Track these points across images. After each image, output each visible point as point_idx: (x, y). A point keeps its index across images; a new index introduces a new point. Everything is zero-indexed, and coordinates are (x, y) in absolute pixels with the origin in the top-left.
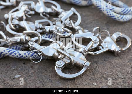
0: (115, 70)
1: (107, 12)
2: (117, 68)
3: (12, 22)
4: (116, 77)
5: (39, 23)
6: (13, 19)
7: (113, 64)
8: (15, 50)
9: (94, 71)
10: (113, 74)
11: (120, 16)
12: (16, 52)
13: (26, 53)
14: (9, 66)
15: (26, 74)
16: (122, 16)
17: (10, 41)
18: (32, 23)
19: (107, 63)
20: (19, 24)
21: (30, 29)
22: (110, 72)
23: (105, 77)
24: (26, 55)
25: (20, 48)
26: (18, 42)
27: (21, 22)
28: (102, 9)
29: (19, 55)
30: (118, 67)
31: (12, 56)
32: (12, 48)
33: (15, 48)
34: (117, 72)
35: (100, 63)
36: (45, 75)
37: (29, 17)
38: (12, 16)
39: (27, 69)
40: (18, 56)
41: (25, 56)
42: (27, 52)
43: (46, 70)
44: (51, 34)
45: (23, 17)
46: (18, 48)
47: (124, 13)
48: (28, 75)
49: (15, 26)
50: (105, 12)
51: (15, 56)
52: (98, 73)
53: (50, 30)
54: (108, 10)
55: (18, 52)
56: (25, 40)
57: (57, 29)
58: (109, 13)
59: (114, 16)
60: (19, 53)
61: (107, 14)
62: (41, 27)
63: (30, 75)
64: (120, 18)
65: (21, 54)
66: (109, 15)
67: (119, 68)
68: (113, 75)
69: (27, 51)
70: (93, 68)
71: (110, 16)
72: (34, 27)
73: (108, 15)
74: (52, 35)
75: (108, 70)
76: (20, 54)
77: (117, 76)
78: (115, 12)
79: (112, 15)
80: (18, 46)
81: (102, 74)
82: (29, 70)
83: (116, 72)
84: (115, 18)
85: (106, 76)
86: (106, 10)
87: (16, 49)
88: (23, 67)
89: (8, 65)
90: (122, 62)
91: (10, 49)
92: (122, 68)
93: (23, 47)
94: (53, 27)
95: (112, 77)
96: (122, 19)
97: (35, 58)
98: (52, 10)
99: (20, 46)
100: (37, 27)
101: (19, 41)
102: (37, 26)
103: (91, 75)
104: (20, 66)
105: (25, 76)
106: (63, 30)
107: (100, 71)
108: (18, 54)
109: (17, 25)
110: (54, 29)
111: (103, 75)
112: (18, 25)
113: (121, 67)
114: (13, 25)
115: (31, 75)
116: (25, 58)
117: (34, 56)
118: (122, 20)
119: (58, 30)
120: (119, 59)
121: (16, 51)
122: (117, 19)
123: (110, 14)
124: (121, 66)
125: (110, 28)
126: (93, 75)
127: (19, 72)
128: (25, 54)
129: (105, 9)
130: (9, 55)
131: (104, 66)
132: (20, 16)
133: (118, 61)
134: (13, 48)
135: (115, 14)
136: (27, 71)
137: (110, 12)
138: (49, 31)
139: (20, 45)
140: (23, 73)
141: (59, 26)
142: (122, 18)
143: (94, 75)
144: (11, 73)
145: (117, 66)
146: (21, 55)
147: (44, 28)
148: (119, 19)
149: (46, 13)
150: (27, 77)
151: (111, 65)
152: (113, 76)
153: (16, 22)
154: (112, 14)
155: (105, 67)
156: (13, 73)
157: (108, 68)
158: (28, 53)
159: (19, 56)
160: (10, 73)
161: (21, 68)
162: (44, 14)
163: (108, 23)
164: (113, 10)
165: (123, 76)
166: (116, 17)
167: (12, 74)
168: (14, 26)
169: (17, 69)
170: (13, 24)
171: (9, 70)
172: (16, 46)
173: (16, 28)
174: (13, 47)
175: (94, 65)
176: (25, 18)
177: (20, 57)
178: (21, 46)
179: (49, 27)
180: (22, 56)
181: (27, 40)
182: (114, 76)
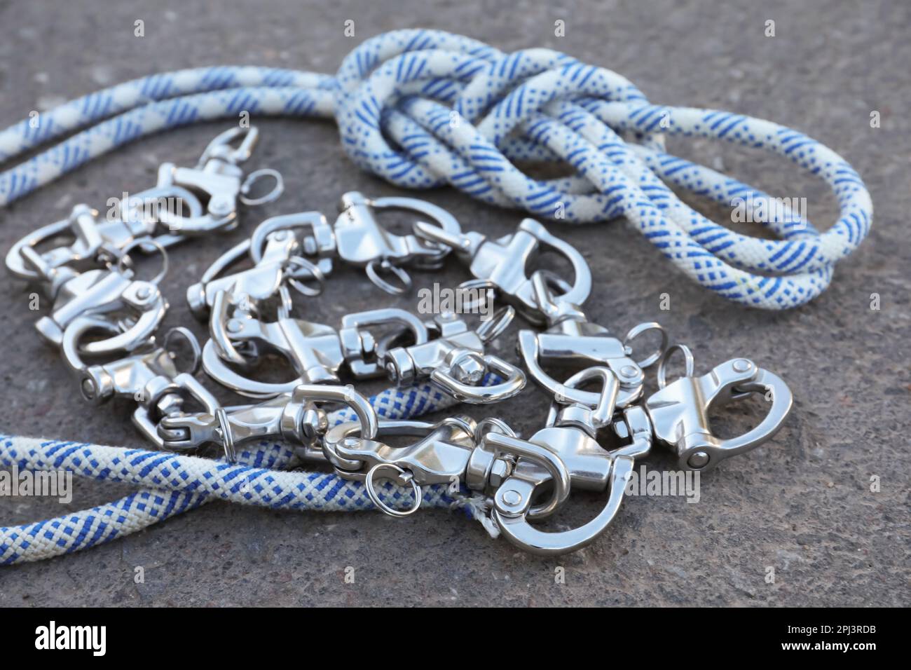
0: (721, 556)
1: (697, 266)
2: (731, 549)
3: (227, 329)
4: (723, 592)
5: (362, 327)
6: (231, 310)
7: (711, 528)
8: (257, 470)
9: (619, 564)
10: (708, 575)
11: (761, 285)
12: (261, 480)
13: (306, 482)
14: (228, 546)
15: (308, 579)
16: (772, 282)
17: (232, 424)
18: (328, 329)
19: (686, 523)
20: (263, 337)
21: (315, 361)
22: (696, 565)
23: (668, 590)
24: (306, 492)
25: (278, 460)
26: (269, 431)
27: (273, 327)
28: (672, 250)
29: (272, 494)
30: (736, 544)
31: (244, 500)
32: (241, 463)
33: (252, 459)
34: (727, 567)
35: (652, 523)
36: (396, 583)
37: (308, 291)
38: (226, 294)
39: (310, 559)
40: (268, 499)
41: (301, 496)
42: (312, 479)
43: (397, 561)
44: (422, 387)
45: (277, 296)
46: (265, 461)
47: (779, 267)
48: (318, 587)
49: (244, 346)
50: (687, 264)
51: (257, 497)
52: (637, 570)
53: (418, 365)
54: (699, 254)
55: (270, 480)
56: (302, 425)
57: (452, 362)
58: (705, 271)
59: (731, 285)
60: (274, 484)
61: (694, 273)
62: (368, 349)
63: (325, 584)
64: (759, 294)
65: (282, 486)
66: (707, 277)
67: (738, 549)
68: (710, 579)
69: (309, 475)
70: (617, 546)
71: (708, 282)
72: (338, 349)
73: (701, 278)
74: (427, 389)
75: (688, 559)
76: (278, 490)
77: (725, 586)
78: (738, 265)
79: (719, 281)
80: (269, 452)
81: (656, 576)
82: (319, 562)
83: (721, 566)
84: (737, 295)
85: (674, 588)
86: (691, 255)
87: (257, 464)
88: (290, 547)
89: (223, 539)
90: (756, 516)
91: (233, 468)
92: (753, 548)
93: (288, 454)
94: (432, 354)
95: (703, 588)
96: (772, 299)
97: (347, 505)
98: (421, 240)
99: (274, 453)
100: (348, 350)
101: (271, 428)
102: (350, 347)
103: (605, 582)
104: (276, 543)
105: (302, 589)
106: (479, 367)
107: (651, 563)
108: (268, 490)
109: (251, 343)
110: (436, 362)
111: (663, 580)
112: (257, 340)
113: (747, 544)
114: (232, 340)
115: (330, 587)
116: (302, 508)
117: (346, 497)
118: (770, 303)
119: (457, 367)
120: (743, 504)
121: (260, 474)
122: (749, 298)
123: (712, 276)
124: (748, 538)
125: (710, 344)
126: (615, 582)
127: (276, 574)
128: (301, 487)
129: (684, 250)
130: (228, 493)
131: (667, 539)
132: (264, 291)
133: (738, 517)
134: (245, 460)
135: (734, 274)
136: (312, 569)
137: (709, 265)
138: (414, 370)
139: (277, 448)
140: (295, 575)
141: (462, 348)
142: (770, 293)
143: (622, 580)
144: (241, 577)
145: (728, 539)
146: (283, 494)
147: (388, 360)
148: (756, 300)
149: (391, 259)
150: (314, 593)
151: (703, 532)
152: (710, 585)
153: (249, 327)
154: (718, 275)
155: (675, 545)
156: (247, 577)
157: (690, 547)
158: (317, 481)
159: (276, 498)
160: (235, 578)
161: (284, 551)
162: (385, 264)
163: (703, 314)
164: (724, 252)
165: (755, 583)
166: (741, 289)
167: (245, 581)
168: (237, 348)
169: (264, 561)
170: (233, 336)
171: (230, 564)
172: (255, 452)
173: (244, 355)
174: (246, 455)
175: (622, 536)
176: (287, 302)
177: (278, 504)
178: (283, 449)
179: (410, 350)
180: (290, 497)
181: (309, 426)
182: (715, 584)
